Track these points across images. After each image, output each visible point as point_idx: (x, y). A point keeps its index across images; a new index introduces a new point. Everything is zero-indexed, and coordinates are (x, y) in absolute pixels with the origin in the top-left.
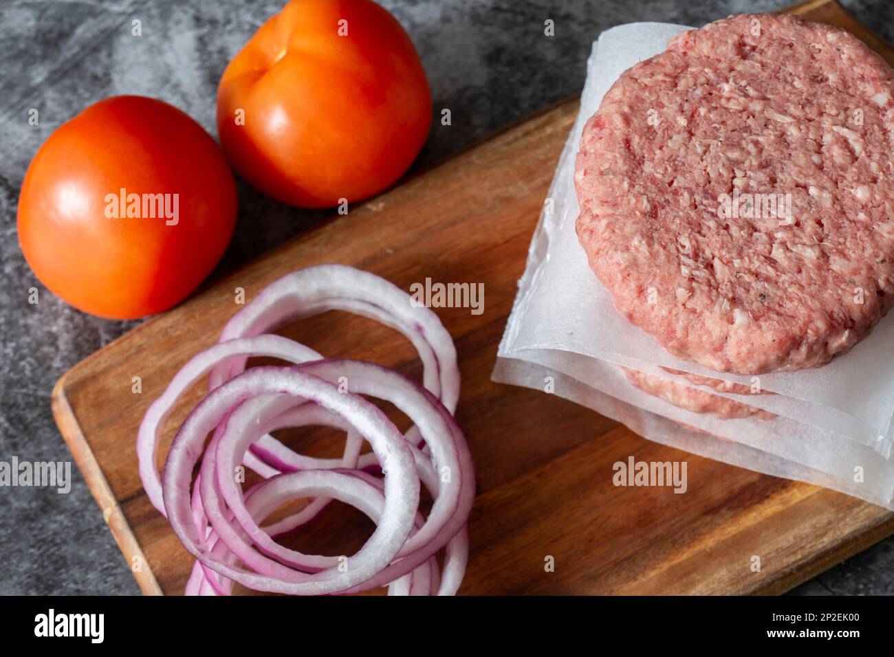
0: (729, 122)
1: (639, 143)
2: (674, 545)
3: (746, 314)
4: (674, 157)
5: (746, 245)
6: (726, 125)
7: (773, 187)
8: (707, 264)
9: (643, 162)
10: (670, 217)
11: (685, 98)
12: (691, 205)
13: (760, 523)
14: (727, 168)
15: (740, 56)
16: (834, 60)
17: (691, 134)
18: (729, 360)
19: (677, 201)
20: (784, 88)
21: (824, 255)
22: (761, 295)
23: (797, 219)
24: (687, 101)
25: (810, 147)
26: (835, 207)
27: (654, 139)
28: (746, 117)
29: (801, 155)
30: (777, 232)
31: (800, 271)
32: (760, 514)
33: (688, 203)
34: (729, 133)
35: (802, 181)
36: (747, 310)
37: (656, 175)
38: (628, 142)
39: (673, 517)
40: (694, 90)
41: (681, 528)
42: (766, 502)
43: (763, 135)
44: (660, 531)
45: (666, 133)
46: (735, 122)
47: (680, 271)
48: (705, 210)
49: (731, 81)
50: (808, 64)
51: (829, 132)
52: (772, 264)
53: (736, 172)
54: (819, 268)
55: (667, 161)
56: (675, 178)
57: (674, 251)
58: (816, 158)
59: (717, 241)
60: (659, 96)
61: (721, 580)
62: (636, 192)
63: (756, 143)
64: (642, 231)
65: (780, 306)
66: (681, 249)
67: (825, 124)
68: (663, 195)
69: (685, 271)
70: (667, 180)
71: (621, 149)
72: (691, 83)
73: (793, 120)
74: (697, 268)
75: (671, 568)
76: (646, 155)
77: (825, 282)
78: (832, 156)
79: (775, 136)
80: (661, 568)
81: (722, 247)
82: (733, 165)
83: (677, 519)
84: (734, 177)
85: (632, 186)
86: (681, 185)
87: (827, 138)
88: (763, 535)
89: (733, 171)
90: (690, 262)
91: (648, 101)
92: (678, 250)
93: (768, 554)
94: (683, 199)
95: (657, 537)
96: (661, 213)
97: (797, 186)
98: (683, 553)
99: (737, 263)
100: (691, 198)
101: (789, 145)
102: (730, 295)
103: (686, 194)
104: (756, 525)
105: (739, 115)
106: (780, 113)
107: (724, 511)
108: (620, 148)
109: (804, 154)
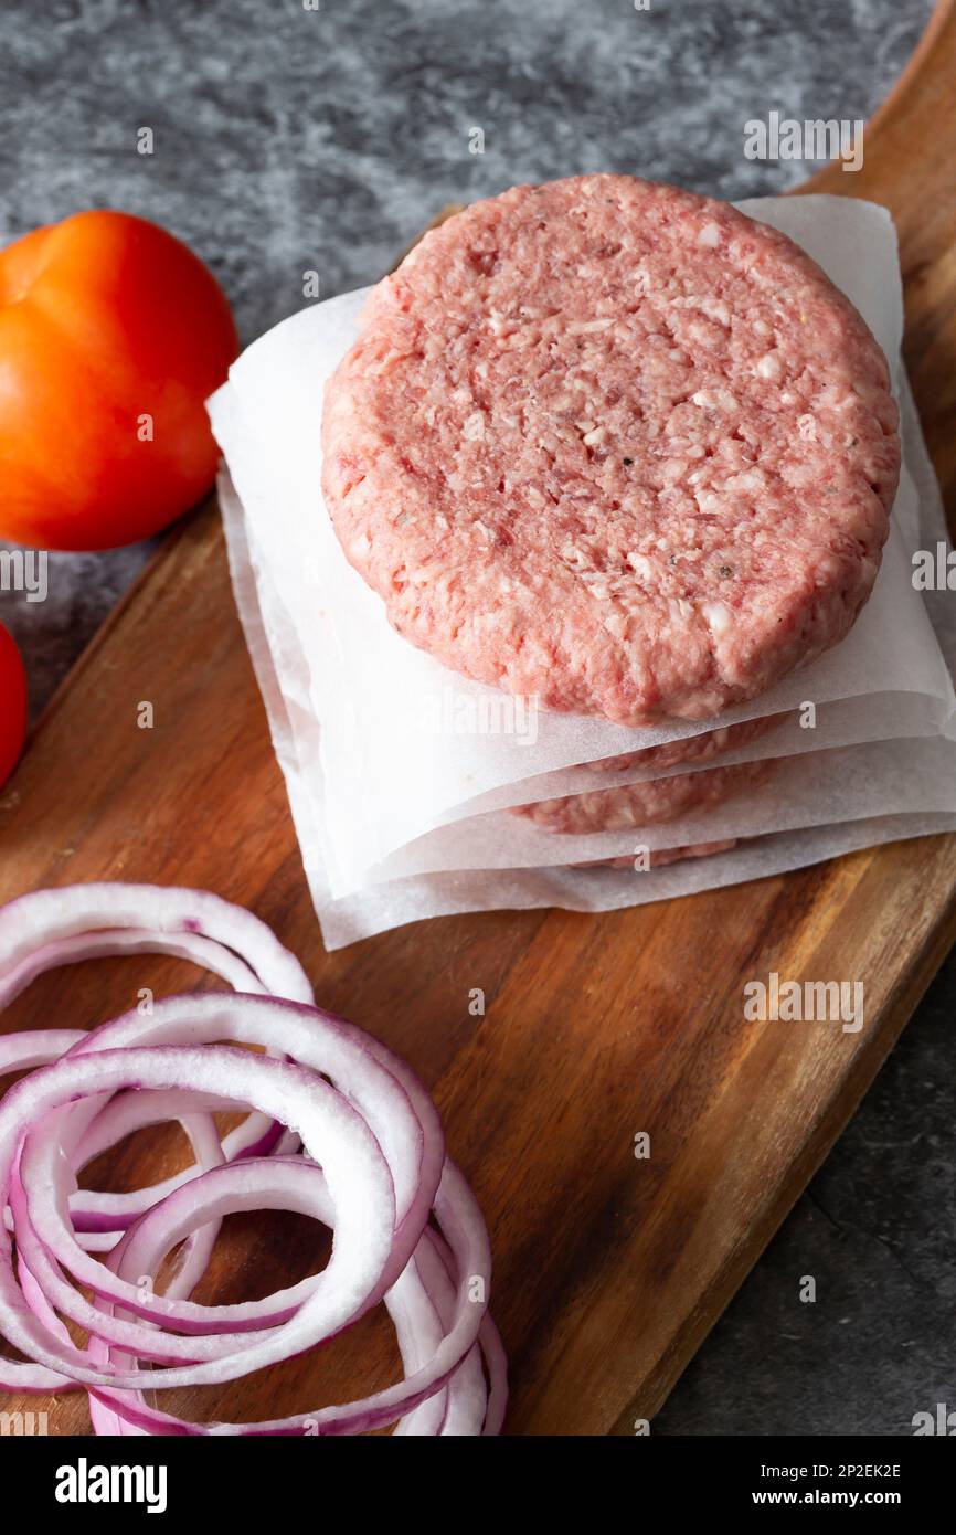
0: (528, 366)
1: (422, 456)
2: (728, 1033)
3: (720, 604)
4: (483, 451)
5: (658, 516)
6: (526, 373)
7: (644, 421)
8: (622, 567)
9: (444, 478)
10: (530, 529)
11: (447, 366)
12: (548, 502)
13: (824, 941)
14: (567, 428)
15: (483, 275)
16: (613, 217)
17: (486, 409)
18: (727, 686)
19: (526, 506)
20: (571, 286)
21: (772, 474)
22: (723, 570)
23: (704, 447)
24: (451, 368)
25: (658, 344)
26: (744, 404)
27: (439, 440)
28: (547, 349)
29: (653, 361)
30: (689, 477)
31: (754, 512)
32: (817, 928)
33: (544, 500)
34: (537, 381)
35: (676, 393)
36: (716, 599)
37: (475, 486)
38: (405, 462)
39: (703, 997)
40: (451, 349)
41: (723, 1004)
42: (814, 909)
43: (585, 361)
44: (697, 1025)
45: (450, 424)
46: (535, 362)
47: (590, 596)
48: (571, 498)
49: (493, 312)
50: (583, 240)
51: (670, 312)
52: (712, 522)
53: (580, 427)
54: (777, 493)
55: (478, 460)
56: (503, 477)
57: (566, 574)
58: (675, 355)
59: (615, 531)
60: (407, 381)
61: (823, 1045)
62: (461, 523)
63: (583, 375)
64: (505, 571)
65: (758, 570)
66: (572, 566)
67: (656, 305)
68: (501, 507)
69: (599, 592)
70: (494, 483)
71: (404, 477)
72: (442, 343)
73: (612, 321)
74: (614, 579)
75: (745, 1066)
76: (443, 468)
77: (796, 510)
78: (696, 342)
79: (602, 352)
80: (731, 1073)
81: (628, 535)
82: (572, 418)
83: (709, 997)
84: (582, 436)
85: (450, 518)
86: (517, 482)
87: (673, 322)
88: (839, 954)
89: (576, 427)
90: (598, 575)
91: (398, 394)
92: (569, 569)
93: (863, 974)
94: (533, 499)
95: (698, 1034)
96: (514, 531)
97: (675, 404)
98: (748, 1038)
99: (662, 544)
100: (542, 492)
101: (628, 357)
102: (682, 591)
103: (533, 491)
104: (820, 946)
105: (536, 350)
106: (588, 321)
107: (765, 952)
108: (401, 475)
109: (658, 357)
